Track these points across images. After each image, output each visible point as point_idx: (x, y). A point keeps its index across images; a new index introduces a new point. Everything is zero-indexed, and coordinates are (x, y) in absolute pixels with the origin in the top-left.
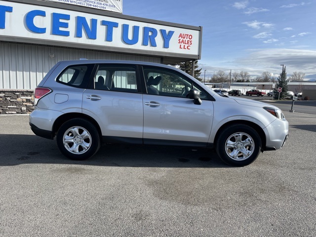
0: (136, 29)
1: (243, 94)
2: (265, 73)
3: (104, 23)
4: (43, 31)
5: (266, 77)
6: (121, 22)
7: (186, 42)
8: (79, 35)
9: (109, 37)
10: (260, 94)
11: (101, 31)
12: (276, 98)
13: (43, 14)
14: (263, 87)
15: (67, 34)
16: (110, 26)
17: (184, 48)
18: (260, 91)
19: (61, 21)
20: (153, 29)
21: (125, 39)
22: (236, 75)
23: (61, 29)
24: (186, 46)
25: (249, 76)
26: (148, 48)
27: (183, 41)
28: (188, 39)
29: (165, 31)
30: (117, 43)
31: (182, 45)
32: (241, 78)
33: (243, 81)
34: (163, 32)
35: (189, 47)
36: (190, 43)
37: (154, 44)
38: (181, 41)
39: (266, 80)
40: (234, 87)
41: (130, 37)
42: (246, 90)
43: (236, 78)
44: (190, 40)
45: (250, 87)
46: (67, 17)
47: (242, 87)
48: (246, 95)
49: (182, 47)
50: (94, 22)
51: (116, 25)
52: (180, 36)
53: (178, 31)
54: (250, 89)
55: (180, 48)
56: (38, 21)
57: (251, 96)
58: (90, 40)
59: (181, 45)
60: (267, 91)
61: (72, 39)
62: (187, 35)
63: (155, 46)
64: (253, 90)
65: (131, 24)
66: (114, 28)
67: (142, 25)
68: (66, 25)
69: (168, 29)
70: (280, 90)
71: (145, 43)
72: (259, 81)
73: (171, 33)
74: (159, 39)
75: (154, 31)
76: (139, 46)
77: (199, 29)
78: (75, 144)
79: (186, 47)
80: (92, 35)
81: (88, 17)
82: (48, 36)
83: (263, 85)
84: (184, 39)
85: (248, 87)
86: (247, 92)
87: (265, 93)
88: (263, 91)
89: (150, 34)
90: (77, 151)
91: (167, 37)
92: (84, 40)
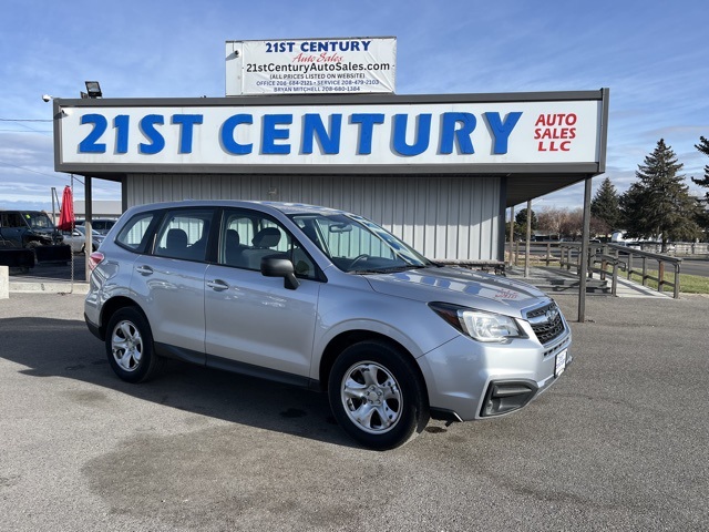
0: (424, 121)
3: (354, 119)
4: (247, 149)
6: (389, 111)
7: (558, 134)
8: (307, 149)
9: (364, 146)
11: (349, 135)
13: (247, 119)
15: (285, 150)
16: (366, 124)
17: (552, 149)
19: (277, 127)
20: (465, 114)
21: (399, 146)
23: (277, 142)
26: (455, 158)
27: (547, 133)
28: (564, 125)
29: (497, 114)
30: (382, 154)
31: (547, 142)
34: (491, 118)
35: (566, 146)
36: (569, 134)
37: (467, 148)
38: (542, 133)
41: (410, 139)
44: (570, 127)
46: (287, 119)
49: (546, 145)
50: (336, 119)
51: (379, 119)
52: (539, 121)
53: (530, 111)
55: (540, 149)
56: (241, 134)
58: (328, 156)
59: (541, 144)
61: (295, 158)
62: (561, 116)
63: (471, 152)
65: (413, 112)
66: (375, 126)
67: (436, 111)
68: (285, 134)
69: (503, 110)
71: (445, 149)
73: (513, 118)
74: (481, 137)
75: (469, 121)
76: (431, 157)
77: (601, 96)
79: (557, 146)
80: (331, 146)
81: (325, 113)
82: (256, 158)
84: (552, 128)
89: (458, 126)
91: (501, 131)
92: (317, 158)
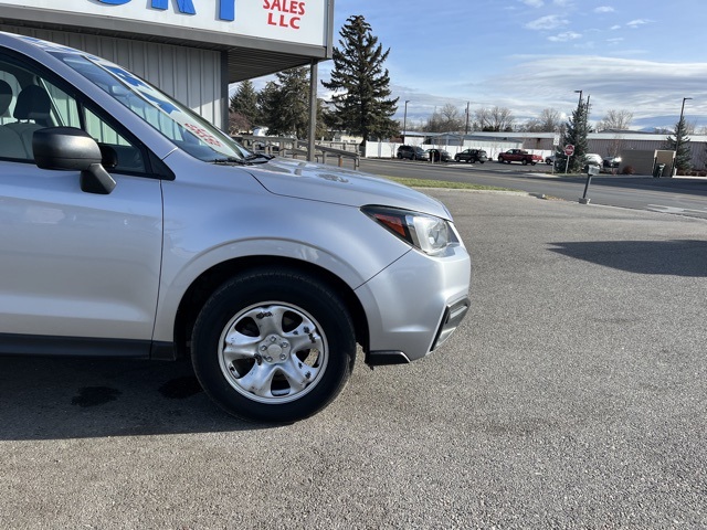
1: (490, 159)
2: (547, 112)
5: (550, 121)
10: (528, 160)
12: (561, 169)
14: (539, 143)
18: (530, 152)
22: (482, 116)
25: (512, 118)
32: (494, 124)
33: (497, 130)
39: (549, 128)
40: (472, 142)
42: (499, 151)
43: (482, 123)
45: (508, 144)
47: (490, 143)
48: (499, 162)
54: (507, 148)
57: (509, 163)
60: (546, 154)
64: (514, 151)
70: (569, 150)
72: (531, 131)
83: (539, 139)
85: (503, 144)
86: (501, 156)
87: (540, 158)
88: (537, 152)
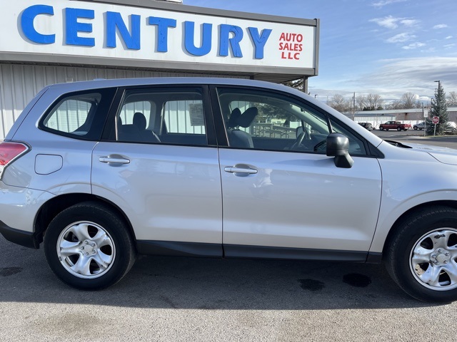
0: (206, 29)
1: (374, 129)
2: (406, 95)
3: (152, 21)
4: (50, 39)
5: (409, 101)
6: (181, 18)
7: (293, 48)
8: (110, 43)
9: (162, 45)
10: (402, 127)
11: (148, 35)
12: (430, 133)
13: (49, 11)
14: (406, 116)
15: (90, 43)
16: (162, 27)
17: (289, 58)
18: (402, 122)
19: (79, 20)
20: (235, 27)
21: (188, 47)
22: (361, 101)
23: (80, 35)
24: (293, 53)
25: (382, 100)
26: (229, 61)
27: (286, 46)
28: (296, 42)
29: (255, 30)
30: (176, 54)
31: (286, 52)
32: (369, 105)
33: (373, 109)
34: (252, 31)
35: (297, 56)
36: (299, 48)
37: (237, 54)
38: (283, 46)
39: (408, 106)
40: (360, 118)
41: (197, 43)
42: (380, 123)
43: (361, 105)
44: (299, 43)
45: (385, 118)
46: (90, 14)
47: (373, 118)
48: (380, 130)
49: (286, 55)
50: (135, 20)
51: (172, 23)
52: (281, 37)
53: (277, 29)
54: (385, 120)
55: (283, 57)
56: (41, 24)
57: (387, 130)
58: (130, 52)
59: (283, 53)
60: (413, 123)
61: (99, 51)
62: (294, 35)
63: (240, 56)
64: (391, 122)
65: (199, 20)
66: (169, 29)
67: (216, 22)
68: (88, 28)
69: (260, 26)
70: (435, 120)
71: (222, 53)
72: (396, 108)
73: (267, 33)
74: (246, 45)
75: (237, 31)
76: (212, 58)
77: (315, 24)
78: (82, 257)
79: (292, 56)
80: (133, 42)
81: (125, 12)
82: (59, 48)
83: (406, 114)
84: (289, 43)
85: (382, 118)
86: (381, 126)
87: (410, 126)
88: (406, 122)
89: (231, 36)
90: (88, 272)
91: (259, 40)
92: (120, 52)
